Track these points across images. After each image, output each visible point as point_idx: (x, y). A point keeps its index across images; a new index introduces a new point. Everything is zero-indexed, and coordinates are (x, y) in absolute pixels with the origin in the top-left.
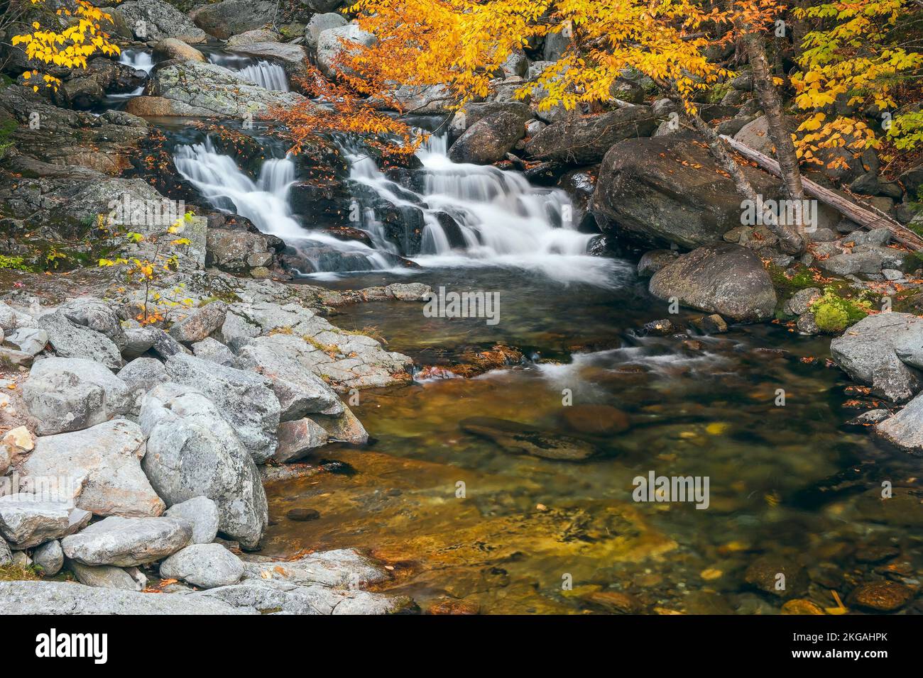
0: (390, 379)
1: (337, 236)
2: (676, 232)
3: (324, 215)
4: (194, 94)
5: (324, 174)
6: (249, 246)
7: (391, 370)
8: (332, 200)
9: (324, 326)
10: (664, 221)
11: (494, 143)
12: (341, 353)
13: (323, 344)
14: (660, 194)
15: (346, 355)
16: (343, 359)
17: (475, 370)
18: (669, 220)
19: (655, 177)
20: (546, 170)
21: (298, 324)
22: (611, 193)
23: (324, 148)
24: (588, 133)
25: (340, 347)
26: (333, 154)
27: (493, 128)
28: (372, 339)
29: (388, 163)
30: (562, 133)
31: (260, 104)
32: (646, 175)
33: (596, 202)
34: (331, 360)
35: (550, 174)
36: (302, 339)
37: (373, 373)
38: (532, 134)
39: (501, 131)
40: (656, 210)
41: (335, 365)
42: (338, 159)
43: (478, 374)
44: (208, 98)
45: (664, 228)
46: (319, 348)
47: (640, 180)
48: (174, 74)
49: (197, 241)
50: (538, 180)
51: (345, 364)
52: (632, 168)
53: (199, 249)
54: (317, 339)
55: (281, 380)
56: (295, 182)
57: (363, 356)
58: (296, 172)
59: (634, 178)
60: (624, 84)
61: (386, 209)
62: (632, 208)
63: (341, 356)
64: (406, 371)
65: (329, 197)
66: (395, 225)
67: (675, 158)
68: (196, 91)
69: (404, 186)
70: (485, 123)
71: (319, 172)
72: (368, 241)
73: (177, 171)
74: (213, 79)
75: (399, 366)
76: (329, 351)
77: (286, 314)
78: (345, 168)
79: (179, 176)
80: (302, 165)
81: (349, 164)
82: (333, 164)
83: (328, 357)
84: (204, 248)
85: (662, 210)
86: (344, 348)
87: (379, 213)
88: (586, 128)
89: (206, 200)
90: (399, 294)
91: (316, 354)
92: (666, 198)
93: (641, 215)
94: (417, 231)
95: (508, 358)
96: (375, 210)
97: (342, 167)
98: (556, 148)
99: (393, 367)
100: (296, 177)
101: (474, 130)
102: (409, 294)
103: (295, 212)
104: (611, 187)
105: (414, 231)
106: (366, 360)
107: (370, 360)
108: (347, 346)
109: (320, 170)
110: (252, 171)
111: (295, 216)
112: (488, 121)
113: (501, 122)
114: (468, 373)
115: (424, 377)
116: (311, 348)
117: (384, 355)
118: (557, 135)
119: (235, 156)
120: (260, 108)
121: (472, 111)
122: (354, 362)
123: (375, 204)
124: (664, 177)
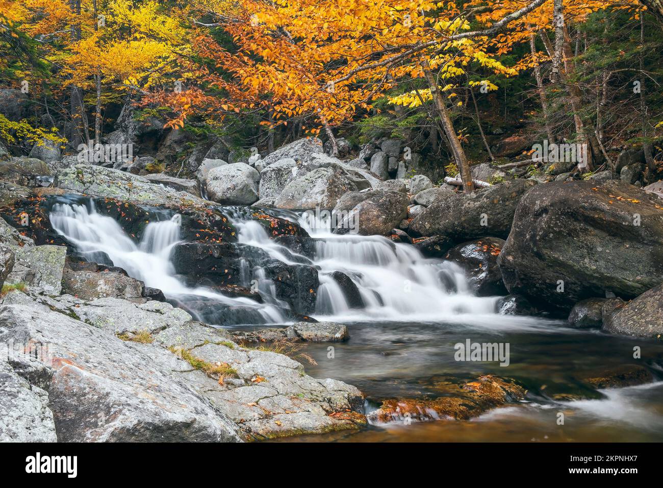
0: (329, 420)
1: (225, 293)
2: (619, 275)
3: (209, 273)
4: (88, 184)
5: (210, 236)
6: (119, 289)
7: (326, 405)
8: (219, 258)
9: (207, 337)
10: (602, 263)
11: (380, 219)
12: (237, 377)
13: (206, 361)
14: (597, 232)
15: (246, 381)
16: (241, 385)
17: (471, 408)
18: (608, 261)
19: (595, 209)
20: (435, 243)
21: (164, 328)
22: (533, 237)
23: (211, 215)
24: (477, 204)
25: (235, 367)
26: (221, 221)
27: (379, 206)
28: (288, 358)
29: (277, 233)
30: (449, 207)
31: (151, 195)
32: (583, 207)
33: (509, 254)
34: (220, 388)
35: (438, 248)
36: (167, 352)
37: (295, 409)
38: (414, 215)
39: (387, 209)
40: (591, 250)
41: (227, 395)
42: (226, 226)
43: (479, 414)
44: (101, 187)
45: (603, 270)
46: (199, 366)
47: (574, 215)
48: (72, 172)
49: (51, 274)
50: (428, 252)
51: (245, 393)
52: (564, 202)
53: (52, 283)
54: (197, 354)
55: (85, 374)
56: (180, 242)
57: (277, 382)
58: (181, 234)
59: (566, 214)
60: (498, 172)
61: (277, 267)
62: (560, 251)
63: (237, 381)
64: (352, 409)
65: (216, 255)
66: (287, 285)
67: (608, 194)
68: (90, 182)
69: (296, 252)
70: (371, 202)
71: (207, 234)
72: (258, 298)
73: (51, 227)
74: (109, 176)
75: (340, 400)
76: (215, 373)
77: (143, 314)
78: (233, 234)
79: (53, 231)
80: (188, 227)
81: (237, 231)
82: (220, 230)
83: (215, 384)
84: (59, 282)
85: (599, 249)
86: (244, 369)
87: (270, 273)
88: (475, 200)
89: (80, 254)
90: (305, 334)
91: (191, 376)
92: (604, 234)
93: (571, 258)
94: (311, 291)
95: (509, 394)
96: (266, 269)
97: (230, 233)
98: (443, 223)
99: (329, 401)
100: (182, 239)
101: (360, 208)
102: (319, 334)
103: (178, 272)
104: (534, 229)
105: (308, 291)
106: (280, 388)
107: (289, 388)
108: (248, 365)
109: (207, 232)
110: (136, 234)
111: (179, 276)
112: (373, 201)
113: (386, 201)
114: (461, 412)
115: (385, 418)
116: (185, 366)
117: (311, 383)
118: (444, 210)
119: (118, 218)
120: (151, 198)
121: (354, 197)
122: (261, 390)
123: (264, 264)
124: (607, 207)
